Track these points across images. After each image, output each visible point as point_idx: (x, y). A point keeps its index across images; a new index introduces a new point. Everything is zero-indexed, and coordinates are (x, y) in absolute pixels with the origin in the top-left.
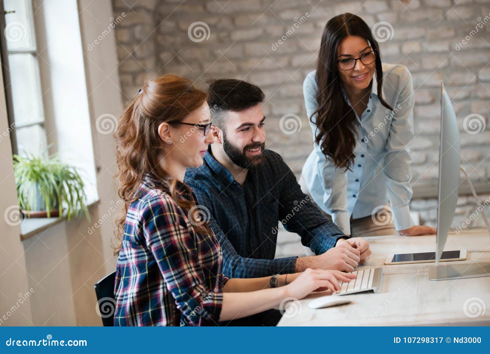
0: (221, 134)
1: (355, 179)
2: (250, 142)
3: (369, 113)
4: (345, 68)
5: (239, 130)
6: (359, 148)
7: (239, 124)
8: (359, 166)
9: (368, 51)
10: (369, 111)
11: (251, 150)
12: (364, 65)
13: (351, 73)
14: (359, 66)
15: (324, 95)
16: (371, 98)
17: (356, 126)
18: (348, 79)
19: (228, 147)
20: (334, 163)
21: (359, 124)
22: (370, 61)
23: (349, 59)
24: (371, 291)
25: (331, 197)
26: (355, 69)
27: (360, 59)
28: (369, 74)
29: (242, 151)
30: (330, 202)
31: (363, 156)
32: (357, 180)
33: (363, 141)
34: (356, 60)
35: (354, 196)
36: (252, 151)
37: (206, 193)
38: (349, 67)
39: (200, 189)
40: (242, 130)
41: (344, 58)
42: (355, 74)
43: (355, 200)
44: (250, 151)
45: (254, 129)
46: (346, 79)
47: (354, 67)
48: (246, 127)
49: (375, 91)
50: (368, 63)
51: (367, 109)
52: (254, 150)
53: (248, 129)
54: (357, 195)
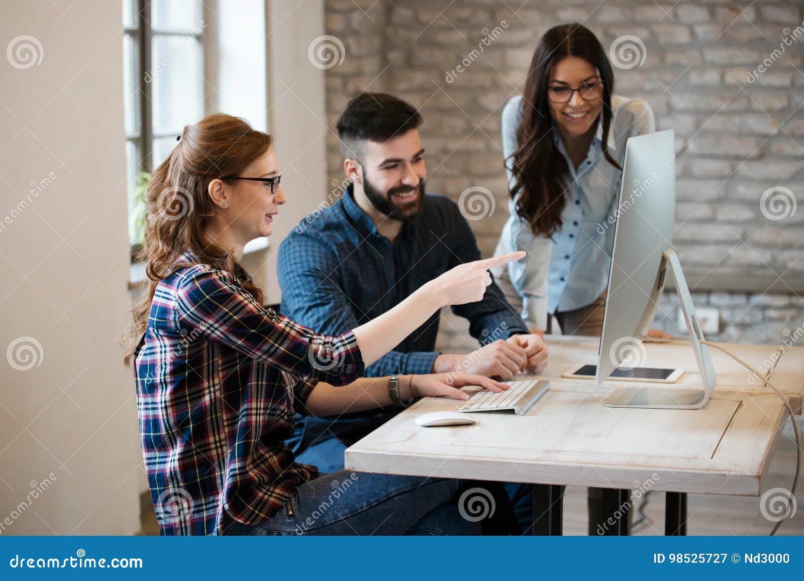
0: (360, 171)
1: (563, 255)
2: (398, 185)
3: (590, 166)
4: (557, 100)
5: (383, 167)
6: (570, 213)
7: (382, 160)
8: (571, 236)
9: (592, 81)
10: (589, 163)
11: (401, 195)
12: (584, 99)
13: (564, 108)
14: (575, 100)
15: (526, 132)
16: (594, 144)
17: (568, 182)
18: (559, 117)
19: (369, 190)
20: (530, 230)
21: (572, 179)
22: (594, 96)
23: (564, 88)
24: (511, 411)
25: (524, 277)
26: (570, 104)
27: (579, 90)
28: (591, 112)
29: (386, 196)
30: (522, 282)
31: (575, 224)
32: (567, 257)
33: (578, 202)
34: (573, 91)
35: (562, 279)
36: (402, 197)
37: (333, 252)
38: (563, 99)
39: (326, 245)
40: (387, 168)
41: (556, 85)
42: (568, 110)
43: (563, 285)
44: (399, 196)
45: (404, 167)
46: (555, 115)
47: (569, 100)
48: (391, 165)
49: (599, 135)
50: (591, 98)
51: (587, 160)
52: (404, 195)
53: (394, 167)
54: (566, 278)
